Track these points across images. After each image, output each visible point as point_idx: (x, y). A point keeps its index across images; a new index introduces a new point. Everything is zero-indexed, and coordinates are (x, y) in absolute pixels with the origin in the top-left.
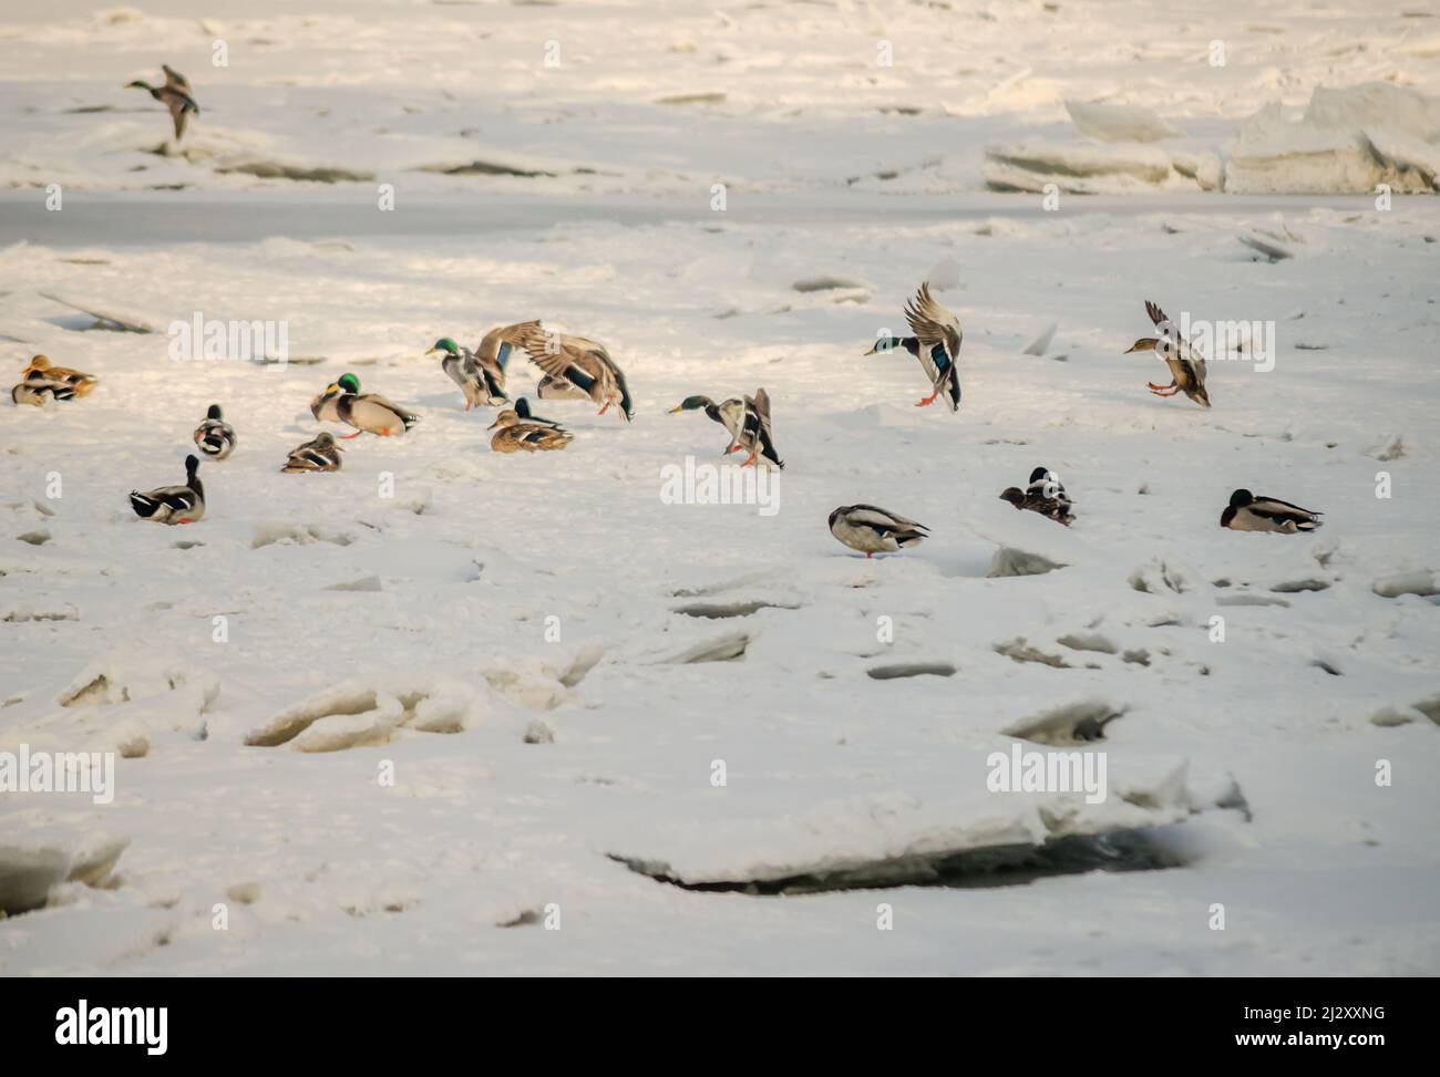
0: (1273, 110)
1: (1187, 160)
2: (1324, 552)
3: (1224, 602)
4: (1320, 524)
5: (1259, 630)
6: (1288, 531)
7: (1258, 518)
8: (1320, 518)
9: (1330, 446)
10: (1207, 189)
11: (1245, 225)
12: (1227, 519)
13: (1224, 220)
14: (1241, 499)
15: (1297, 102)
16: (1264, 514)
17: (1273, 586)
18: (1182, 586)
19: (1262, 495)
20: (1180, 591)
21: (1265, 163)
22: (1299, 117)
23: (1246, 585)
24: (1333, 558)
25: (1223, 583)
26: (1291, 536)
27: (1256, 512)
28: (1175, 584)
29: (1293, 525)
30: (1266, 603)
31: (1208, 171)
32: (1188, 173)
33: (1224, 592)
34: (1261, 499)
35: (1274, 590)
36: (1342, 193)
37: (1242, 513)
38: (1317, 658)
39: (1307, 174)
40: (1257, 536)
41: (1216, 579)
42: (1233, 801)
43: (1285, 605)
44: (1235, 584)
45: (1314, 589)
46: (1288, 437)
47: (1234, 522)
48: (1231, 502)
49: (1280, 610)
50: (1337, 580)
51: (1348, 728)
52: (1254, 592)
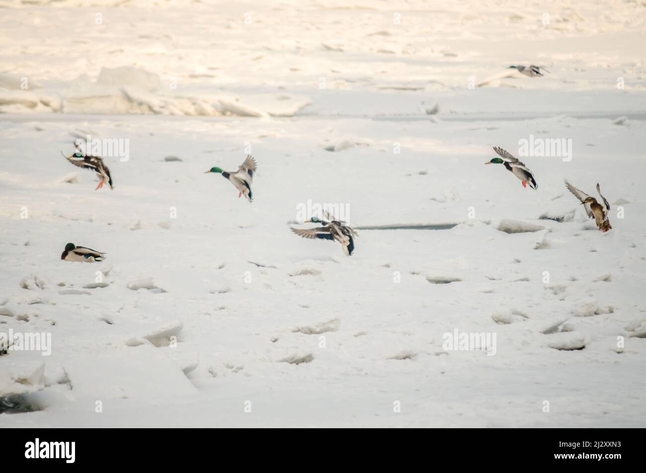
0: (83, 77)
1: (46, 98)
2: (106, 271)
3: (61, 293)
4: (104, 259)
5: (78, 305)
6: (91, 261)
7: (77, 256)
8: (105, 256)
9: (109, 224)
10: (55, 111)
11: (72, 127)
12: (64, 256)
13: (62, 125)
14: (70, 247)
15: (94, 74)
16: (81, 254)
17: (84, 286)
18: (44, 286)
19: (79, 246)
20: (43, 288)
21: (80, 100)
22: (94, 80)
23: (72, 285)
24: (110, 273)
25: (62, 285)
26: (92, 263)
27: (77, 253)
28: (41, 286)
29: (93, 258)
30: (81, 293)
31: (55, 104)
32: (46, 104)
33: (63, 289)
34: (78, 247)
35: (85, 288)
36: (113, 114)
37: (71, 253)
38: (102, 317)
39: (98, 105)
40: (77, 263)
41: (59, 283)
42: (65, 381)
43: (89, 294)
44: (67, 285)
45: (102, 287)
46: (91, 220)
47: (67, 257)
48: (65, 249)
49: (87, 296)
50: (112, 283)
51: (116, 347)
52: (75, 288)
